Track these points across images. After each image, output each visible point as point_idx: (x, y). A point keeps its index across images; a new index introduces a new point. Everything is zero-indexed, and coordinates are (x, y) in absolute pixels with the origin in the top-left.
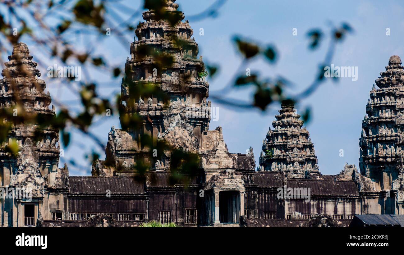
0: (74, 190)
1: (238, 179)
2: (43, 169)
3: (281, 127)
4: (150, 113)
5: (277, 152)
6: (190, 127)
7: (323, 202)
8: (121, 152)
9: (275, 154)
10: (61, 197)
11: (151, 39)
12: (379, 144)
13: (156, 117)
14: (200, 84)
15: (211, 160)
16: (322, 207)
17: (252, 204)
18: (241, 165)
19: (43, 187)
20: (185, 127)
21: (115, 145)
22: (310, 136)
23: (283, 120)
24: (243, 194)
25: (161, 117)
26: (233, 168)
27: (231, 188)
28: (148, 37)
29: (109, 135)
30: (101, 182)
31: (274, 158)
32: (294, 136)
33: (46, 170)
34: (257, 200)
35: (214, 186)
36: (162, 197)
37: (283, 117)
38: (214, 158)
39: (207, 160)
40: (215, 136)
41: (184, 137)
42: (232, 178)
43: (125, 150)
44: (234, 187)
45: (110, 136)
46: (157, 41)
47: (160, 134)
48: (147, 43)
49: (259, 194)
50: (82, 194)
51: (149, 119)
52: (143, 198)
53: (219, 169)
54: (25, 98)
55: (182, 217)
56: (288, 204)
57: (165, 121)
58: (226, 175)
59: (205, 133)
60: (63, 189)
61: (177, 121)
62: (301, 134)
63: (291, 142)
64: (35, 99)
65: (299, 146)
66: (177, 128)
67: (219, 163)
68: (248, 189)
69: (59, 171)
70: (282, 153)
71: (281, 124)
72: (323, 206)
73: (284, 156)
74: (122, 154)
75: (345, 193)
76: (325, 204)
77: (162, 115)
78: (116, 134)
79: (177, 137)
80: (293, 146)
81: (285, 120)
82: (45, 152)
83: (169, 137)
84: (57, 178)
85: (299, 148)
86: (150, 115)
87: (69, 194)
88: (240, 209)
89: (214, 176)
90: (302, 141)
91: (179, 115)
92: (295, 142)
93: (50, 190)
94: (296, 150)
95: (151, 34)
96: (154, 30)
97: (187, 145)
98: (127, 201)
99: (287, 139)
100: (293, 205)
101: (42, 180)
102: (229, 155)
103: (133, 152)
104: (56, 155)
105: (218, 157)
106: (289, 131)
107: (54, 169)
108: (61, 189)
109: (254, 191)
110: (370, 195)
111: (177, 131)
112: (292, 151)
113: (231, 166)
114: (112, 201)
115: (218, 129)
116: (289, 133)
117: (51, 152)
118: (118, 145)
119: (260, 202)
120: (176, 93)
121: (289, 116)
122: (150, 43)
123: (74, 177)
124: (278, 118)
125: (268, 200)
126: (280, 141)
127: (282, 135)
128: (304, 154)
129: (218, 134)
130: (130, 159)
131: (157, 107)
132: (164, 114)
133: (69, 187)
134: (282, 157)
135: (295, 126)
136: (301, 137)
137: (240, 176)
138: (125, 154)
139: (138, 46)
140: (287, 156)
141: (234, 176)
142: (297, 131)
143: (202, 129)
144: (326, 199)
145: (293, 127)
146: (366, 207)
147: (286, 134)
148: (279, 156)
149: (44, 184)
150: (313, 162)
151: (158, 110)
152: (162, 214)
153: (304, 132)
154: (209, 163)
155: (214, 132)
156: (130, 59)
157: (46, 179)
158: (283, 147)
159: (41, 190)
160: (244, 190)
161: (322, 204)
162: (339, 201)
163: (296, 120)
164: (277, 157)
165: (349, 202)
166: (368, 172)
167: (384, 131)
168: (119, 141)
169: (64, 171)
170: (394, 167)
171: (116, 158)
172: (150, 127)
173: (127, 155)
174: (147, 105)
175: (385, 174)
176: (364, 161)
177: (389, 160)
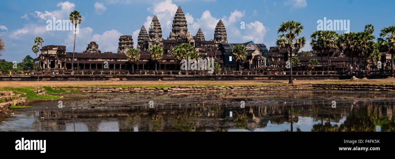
1: (194, 40)
5: (198, 37)
6: (184, 32)
10: (162, 43)
12: (218, 35)
14: (186, 24)
17: (196, 45)
18: (194, 38)
22: (204, 34)
25: (179, 30)
30: (169, 41)
32: (201, 35)
33: (160, 38)
36: (180, 43)
44: (193, 42)
45: (170, 33)
46: (179, 17)
47: (179, 33)
48: (177, 17)
49: (197, 43)
50: (166, 43)
51: (177, 30)
56: (202, 45)
57: (180, 31)
58: (191, 40)
63: (201, 36)
67: (190, 38)
68: (195, 42)
75: (212, 43)
83: (181, 34)
84: (162, 40)
88: (194, 46)
89: (189, 40)
90: (202, 35)
91: (182, 30)
93: (160, 42)
95: (177, 15)
97: (184, 35)
102: (192, 36)
104: (161, 36)
105: (190, 36)
106: (200, 34)
110: (216, 44)
111: (182, 32)
113: (192, 38)
124: (198, 31)
126: (198, 35)
129: (189, 33)
131: (179, 28)
133: (164, 41)
139: (175, 18)
140: (200, 38)
143: (186, 32)
144: (208, 44)
146: (215, 46)
150: (204, 39)
154: (188, 37)
156: (174, 20)
157: (160, 40)
162: (210, 45)
163: (201, 32)
165: (212, 45)
166: (216, 39)
167: (218, 32)
168: (172, 34)
169: (163, 38)
170: (220, 39)
171: (171, 37)
172: (177, 32)
173: (173, 37)
174: (177, 28)
175: (219, 40)
176: (215, 38)
177: (219, 37)
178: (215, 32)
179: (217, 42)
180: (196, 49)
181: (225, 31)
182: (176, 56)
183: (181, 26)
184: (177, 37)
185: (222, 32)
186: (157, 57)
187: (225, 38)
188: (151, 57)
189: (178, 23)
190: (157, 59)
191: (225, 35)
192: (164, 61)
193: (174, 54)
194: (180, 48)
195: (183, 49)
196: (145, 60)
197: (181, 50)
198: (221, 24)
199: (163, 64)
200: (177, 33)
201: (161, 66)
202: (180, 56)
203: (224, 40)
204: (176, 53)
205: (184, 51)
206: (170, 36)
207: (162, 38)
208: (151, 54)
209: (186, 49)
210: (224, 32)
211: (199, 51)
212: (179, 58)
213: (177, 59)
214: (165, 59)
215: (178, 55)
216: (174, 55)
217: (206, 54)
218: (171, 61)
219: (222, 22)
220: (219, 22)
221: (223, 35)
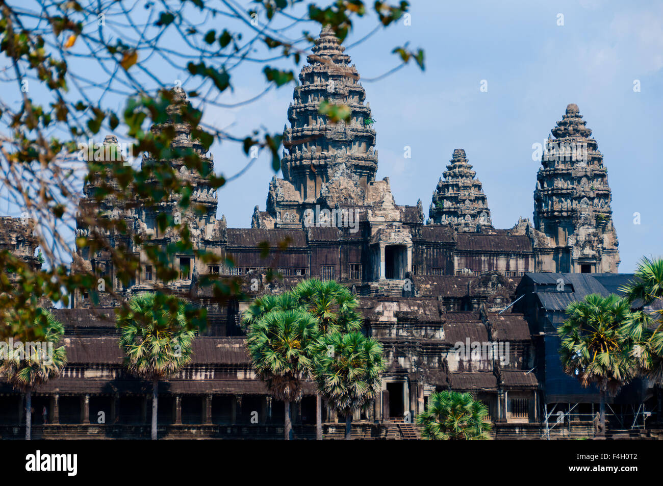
0: (232, 243)
1: (405, 233)
2: (200, 221)
3: (453, 177)
4: (314, 161)
5: (447, 204)
6: (356, 177)
7: (495, 258)
8: (282, 203)
9: (445, 206)
10: (219, 250)
11: (315, 84)
12: (554, 197)
13: (320, 166)
14: (367, 132)
15: (377, 212)
16: (493, 263)
17: (419, 259)
18: (408, 218)
19: (200, 239)
20: (350, 177)
21: (277, 195)
22: (483, 187)
23: (454, 170)
24: (411, 249)
25: (325, 166)
26: (400, 221)
27: (398, 242)
28: (313, 82)
29: (270, 184)
30: (261, 235)
31: (444, 210)
32: (466, 187)
33: (203, 221)
34: (425, 256)
35: (380, 239)
36: (325, 250)
37: (455, 167)
38: (380, 210)
39: (373, 212)
40: (382, 186)
41: (349, 188)
42: (399, 231)
43: (287, 201)
44: (401, 242)
45: (272, 186)
46: (322, 86)
47: (323, 184)
48: (311, 88)
49: (427, 249)
50: (240, 247)
51: (313, 169)
52: (305, 252)
53: (385, 222)
54: (181, 145)
55: (346, 272)
56: (458, 260)
57: (330, 171)
58: (392, 228)
59: (372, 184)
60: (221, 242)
61: (342, 171)
62: (473, 185)
63: (463, 194)
64: (192, 146)
65: (471, 198)
66: (342, 178)
67: (385, 216)
68: (416, 243)
69: (216, 222)
70: (453, 205)
71: (452, 174)
72: (495, 261)
73: (455, 208)
74: (284, 205)
75: (518, 248)
76: (497, 260)
77: (326, 164)
78: (277, 184)
79: (342, 187)
80: (464, 198)
81: (457, 170)
82: (202, 202)
83: (333, 188)
84: (214, 230)
85: (471, 200)
86: (313, 164)
87: (227, 247)
88: (407, 264)
89: (380, 229)
90: (474, 193)
91: (344, 164)
92: (467, 194)
93: (207, 243)
94: (467, 202)
95: (316, 78)
96: (319, 74)
97: (353, 196)
98: (288, 255)
99: (458, 190)
100: (463, 261)
101: (199, 232)
102: (397, 207)
103: (295, 203)
104: (213, 206)
105: (384, 209)
106: (461, 182)
107: (211, 221)
108: (218, 242)
109: (422, 245)
110: (544, 251)
111: (341, 181)
112: (464, 203)
113: (398, 219)
114: (272, 254)
115: (385, 179)
116: (460, 184)
117: (209, 202)
118: (280, 195)
119: (429, 257)
120: (341, 141)
121: (460, 166)
122: (314, 88)
123: (233, 229)
124: (449, 168)
125: (437, 256)
126: (450, 192)
127: (453, 186)
128: (476, 206)
129: (385, 185)
130: (292, 210)
131: (321, 155)
132: (328, 163)
133: (226, 240)
134: (453, 210)
135: (467, 177)
136: (473, 188)
137: (408, 230)
138: (287, 205)
139: (301, 91)
140: (458, 208)
141: (401, 229)
142: (469, 182)
143: (369, 179)
144: (497, 254)
145: (464, 178)
146: (539, 263)
147: (457, 185)
148: (450, 208)
149: (201, 237)
151: (322, 159)
152: (324, 269)
153: (477, 183)
154: (375, 215)
155: (381, 182)
156: (293, 105)
157: (202, 231)
158: (455, 199)
159: (197, 243)
160: (411, 245)
161: (493, 260)
162: (511, 256)
163: (468, 171)
164: (447, 210)
165: (523, 258)
166: (543, 227)
167: (560, 184)
168: (280, 191)
169: (221, 223)
170: (570, 222)
171: (277, 209)
172: (313, 177)
173: (289, 206)
174: (310, 154)
175: (560, 229)
176: (538, 215)
177: (565, 214)
178: (541, 178)
179: (550, 243)
180: (379, 308)
181: (603, 176)
182: (260, 355)
183: (337, 144)
184: (312, 206)
185: (579, 179)
186: (161, 355)
187: (598, 218)
188: (128, 359)
189: (316, 125)
190: (160, 366)
191: (599, 196)
192: (199, 377)
193: (254, 343)
194: (287, 306)
195: (304, 314)
196: (98, 374)
197: (288, 323)
198: (576, 131)
199: (193, 390)
200: (310, 183)
201: (183, 404)
202: (284, 355)
203: (592, 230)
204: (264, 338)
205: (304, 324)
206: (270, 202)
207: (219, 217)
208: (129, 337)
209: (320, 314)
210: (597, 184)
211: (395, 320)
212: (276, 365)
213: (268, 371)
214: (208, 368)
215: (274, 349)
216: (253, 347)
217: (441, 335)
218: (240, 375)
219: (581, 117)
220: (561, 119)
221: (589, 198)
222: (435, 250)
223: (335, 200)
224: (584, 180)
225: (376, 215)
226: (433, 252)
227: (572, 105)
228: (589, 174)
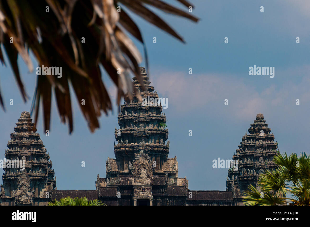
1: (148, 192)
4: (127, 149)
6: (150, 157)
8: (110, 173)
10: (47, 203)
11: (130, 104)
12: (244, 169)
13: (130, 152)
15: (137, 180)
20: (146, 158)
24: (152, 201)
26: (151, 185)
27: (144, 198)
28: (129, 102)
34: (168, 204)
35: (134, 196)
38: (139, 179)
40: (172, 162)
41: (145, 164)
42: (145, 191)
47: (130, 162)
48: (127, 106)
49: (169, 200)
51: (126, 153)
53: (142, 185)
54: (23, 145)
57: (135, 154)
58: (141, 189)
59: (165, 161)
61: (141, 154)
64: (30, 145)
66: (141, 158)
67: (142, 182)
68: (162, 197)
75: (225, 198)
77: (133, 151)
78: (109, 162)
79: (140, 163)
83: (135, 164)
91: (142, 150)
93: (40, 199)
101: (31, 194)
103: (118, 173)
105: (141, 178)
109: (166, 198)
111: (140, 160)
118: (109, 168)
120: (142, 137)
129: (174, 161)
131: (131, 145)
133: (51, 197)
137: (151, 190)
138: (113, 174)
144: (212, 202)
151: (131, 147)
155: (172, 159)
156: (119, 116)
157: (34, 193)
159: (30, 199)
160: (152, 198)
162: (220, 203)
165: (227, 204)
170: (253, 183)
171: (110, 177)
174: (125, 144)
177: (250, 178)
183: (140, 138)
189: (128, 128)
198: (262, 129)
200: (126, 162)
206: (107, 173)
219: (264, 122)
220: (253, 123)
221: (264, 169)
222: (174, 201)
223: (137, 171)
224: (261, 158)
225: (137, 182)
226: (173, 202)
227: (259, 114)
228: (264, 155)
